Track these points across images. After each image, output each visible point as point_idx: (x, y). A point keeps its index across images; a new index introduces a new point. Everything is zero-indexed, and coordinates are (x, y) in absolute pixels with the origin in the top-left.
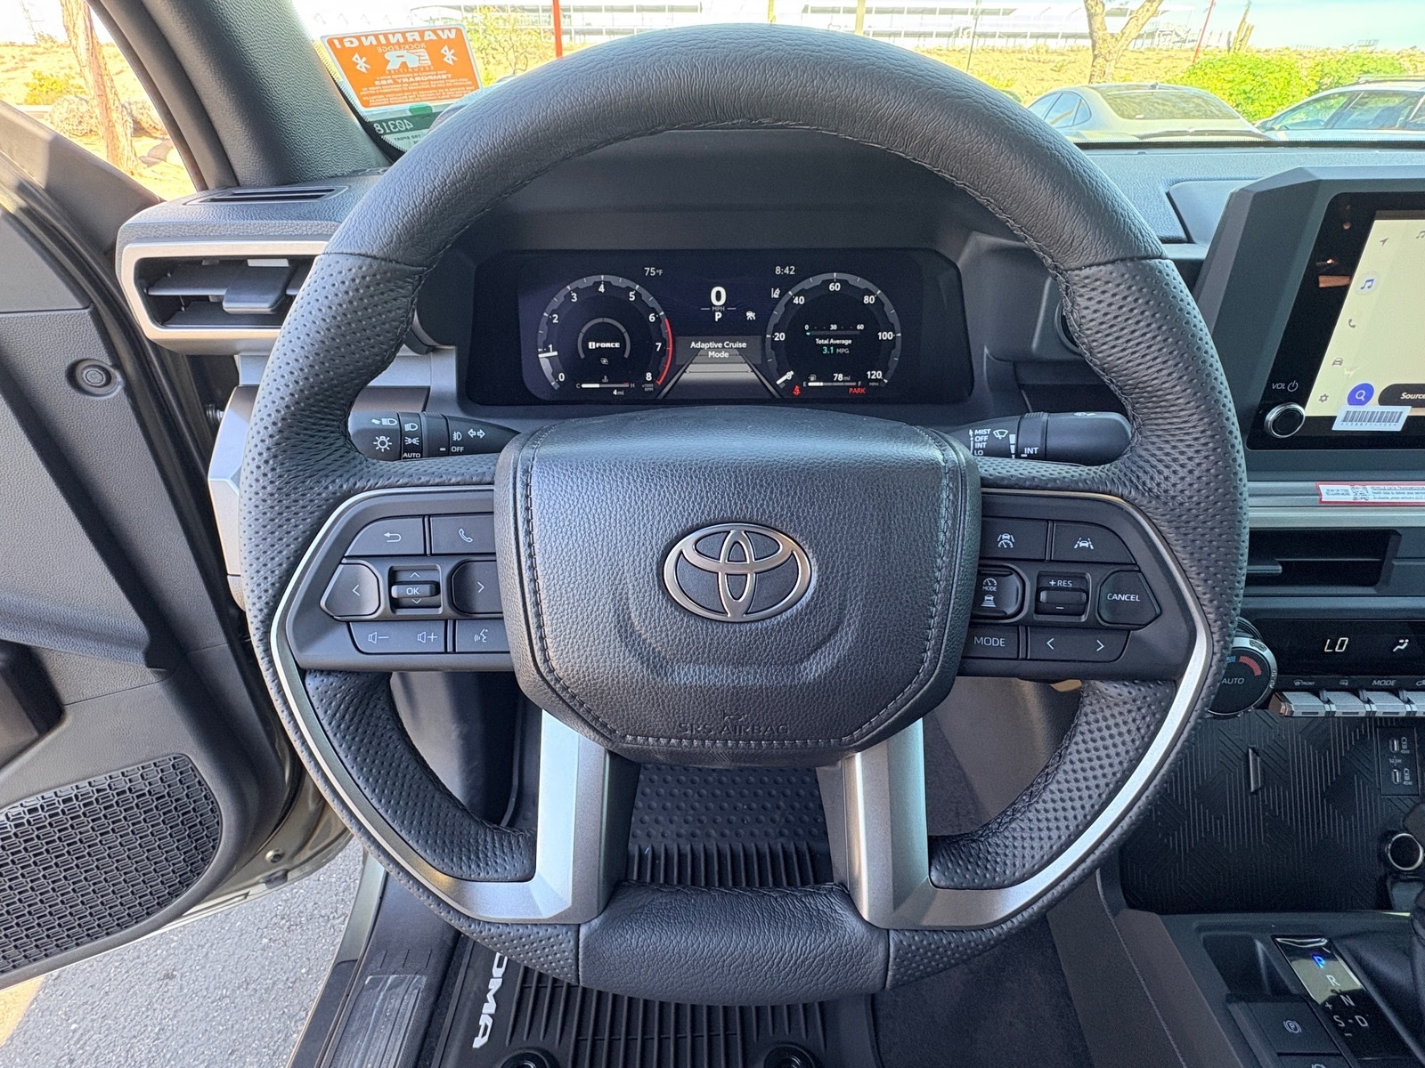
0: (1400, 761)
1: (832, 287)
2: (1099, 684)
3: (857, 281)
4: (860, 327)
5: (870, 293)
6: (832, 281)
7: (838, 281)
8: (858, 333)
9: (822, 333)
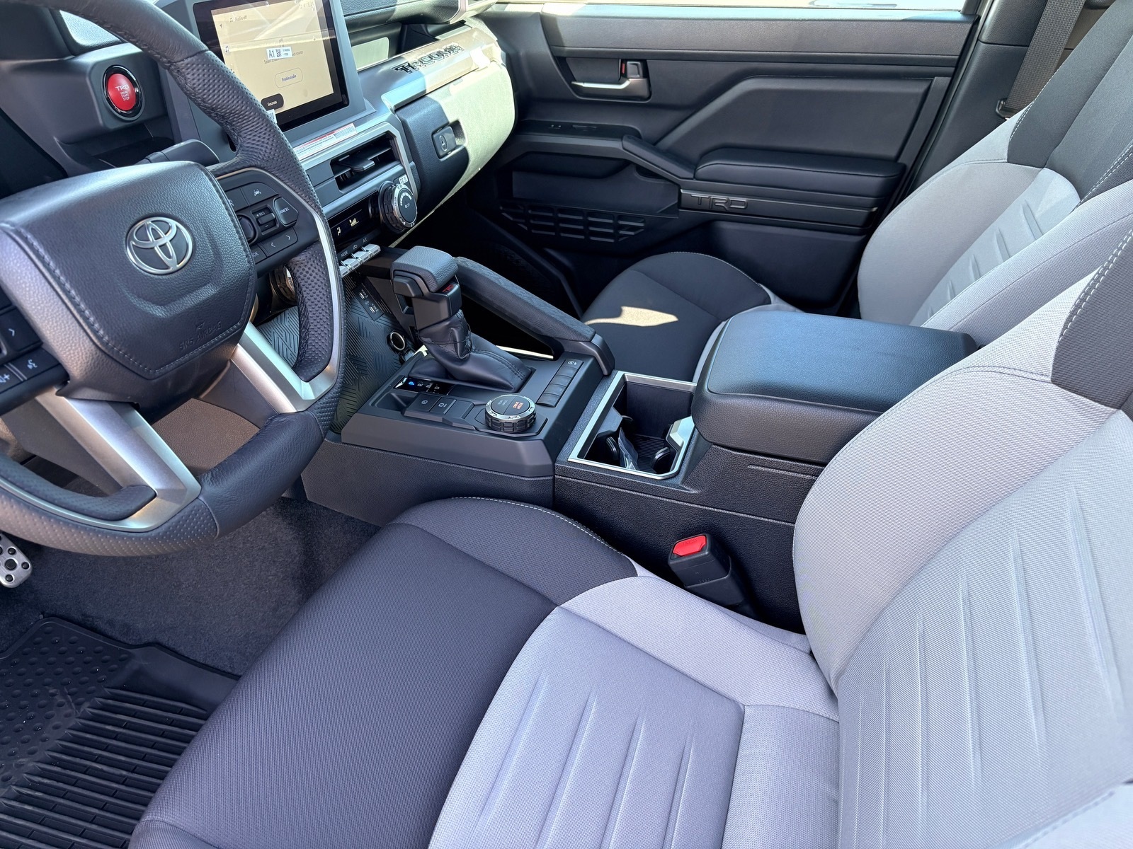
0: (368, 302)
2: (297, 258)
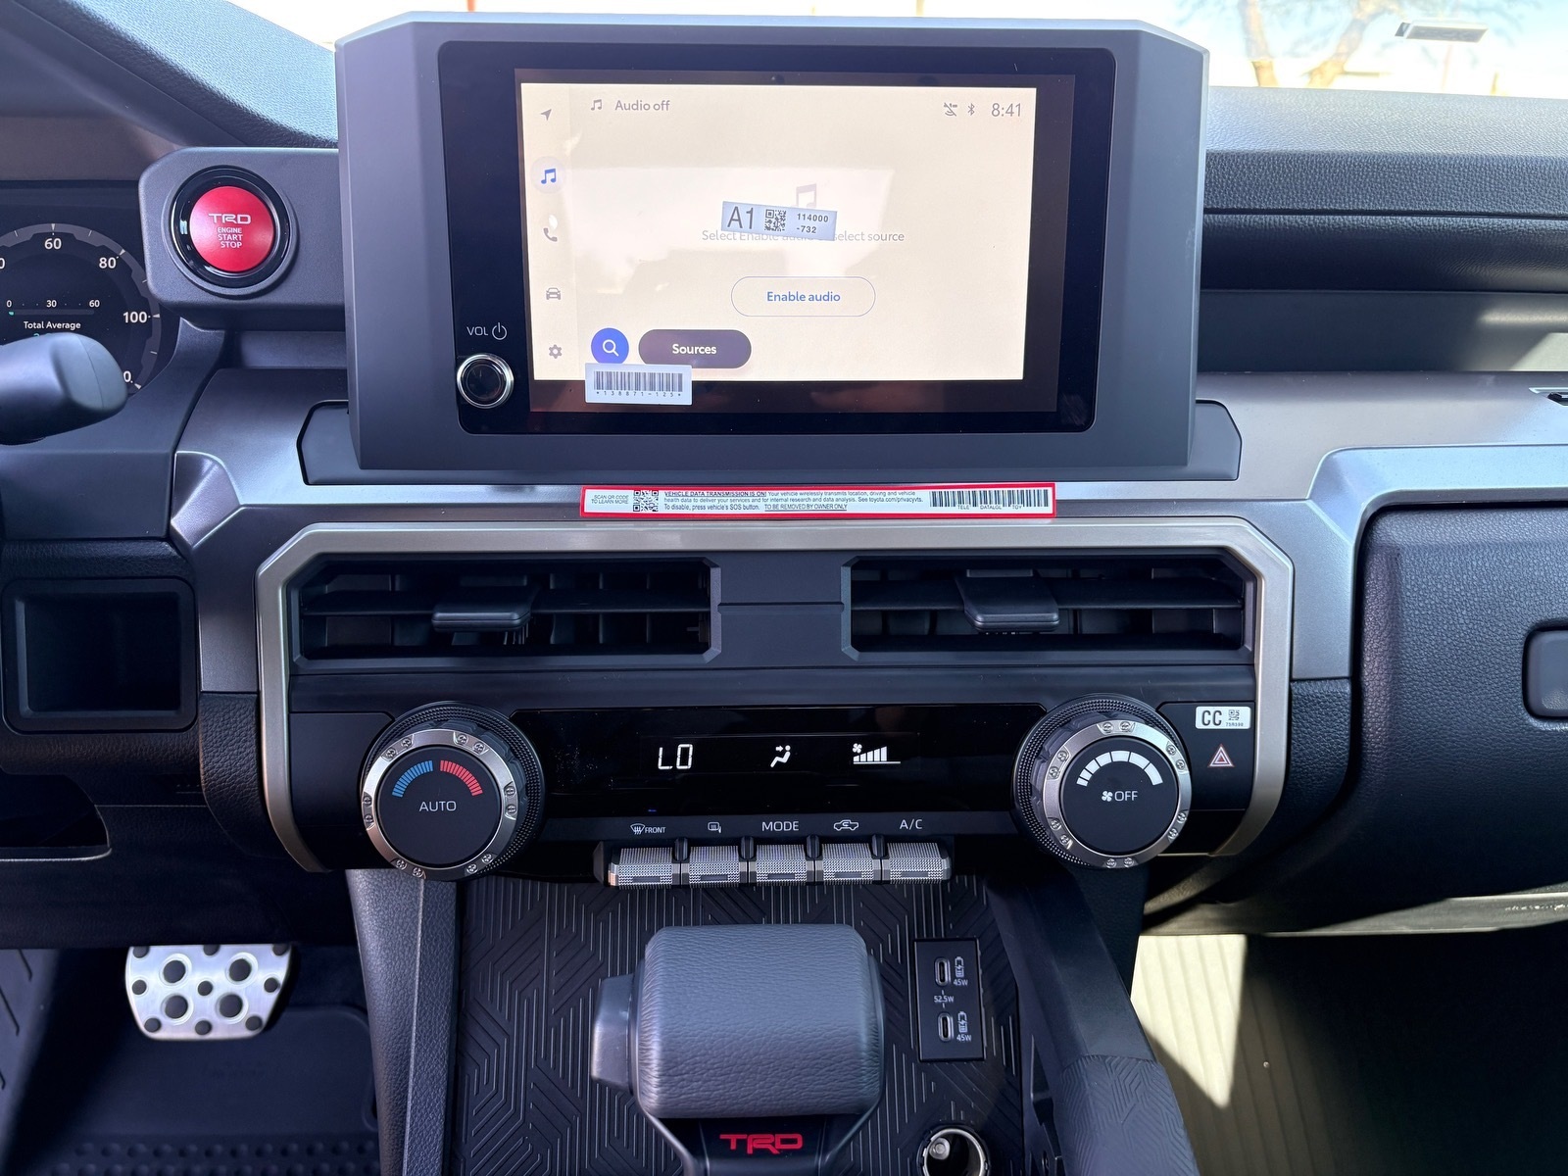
0: (951, 999)
1: (48, 244)
3: (88, 236)
4: (94, 304)
5: (108, 253)
6: (48, 235)
7: (58, 235)
8: (92, 312)
9: (36, 312)
